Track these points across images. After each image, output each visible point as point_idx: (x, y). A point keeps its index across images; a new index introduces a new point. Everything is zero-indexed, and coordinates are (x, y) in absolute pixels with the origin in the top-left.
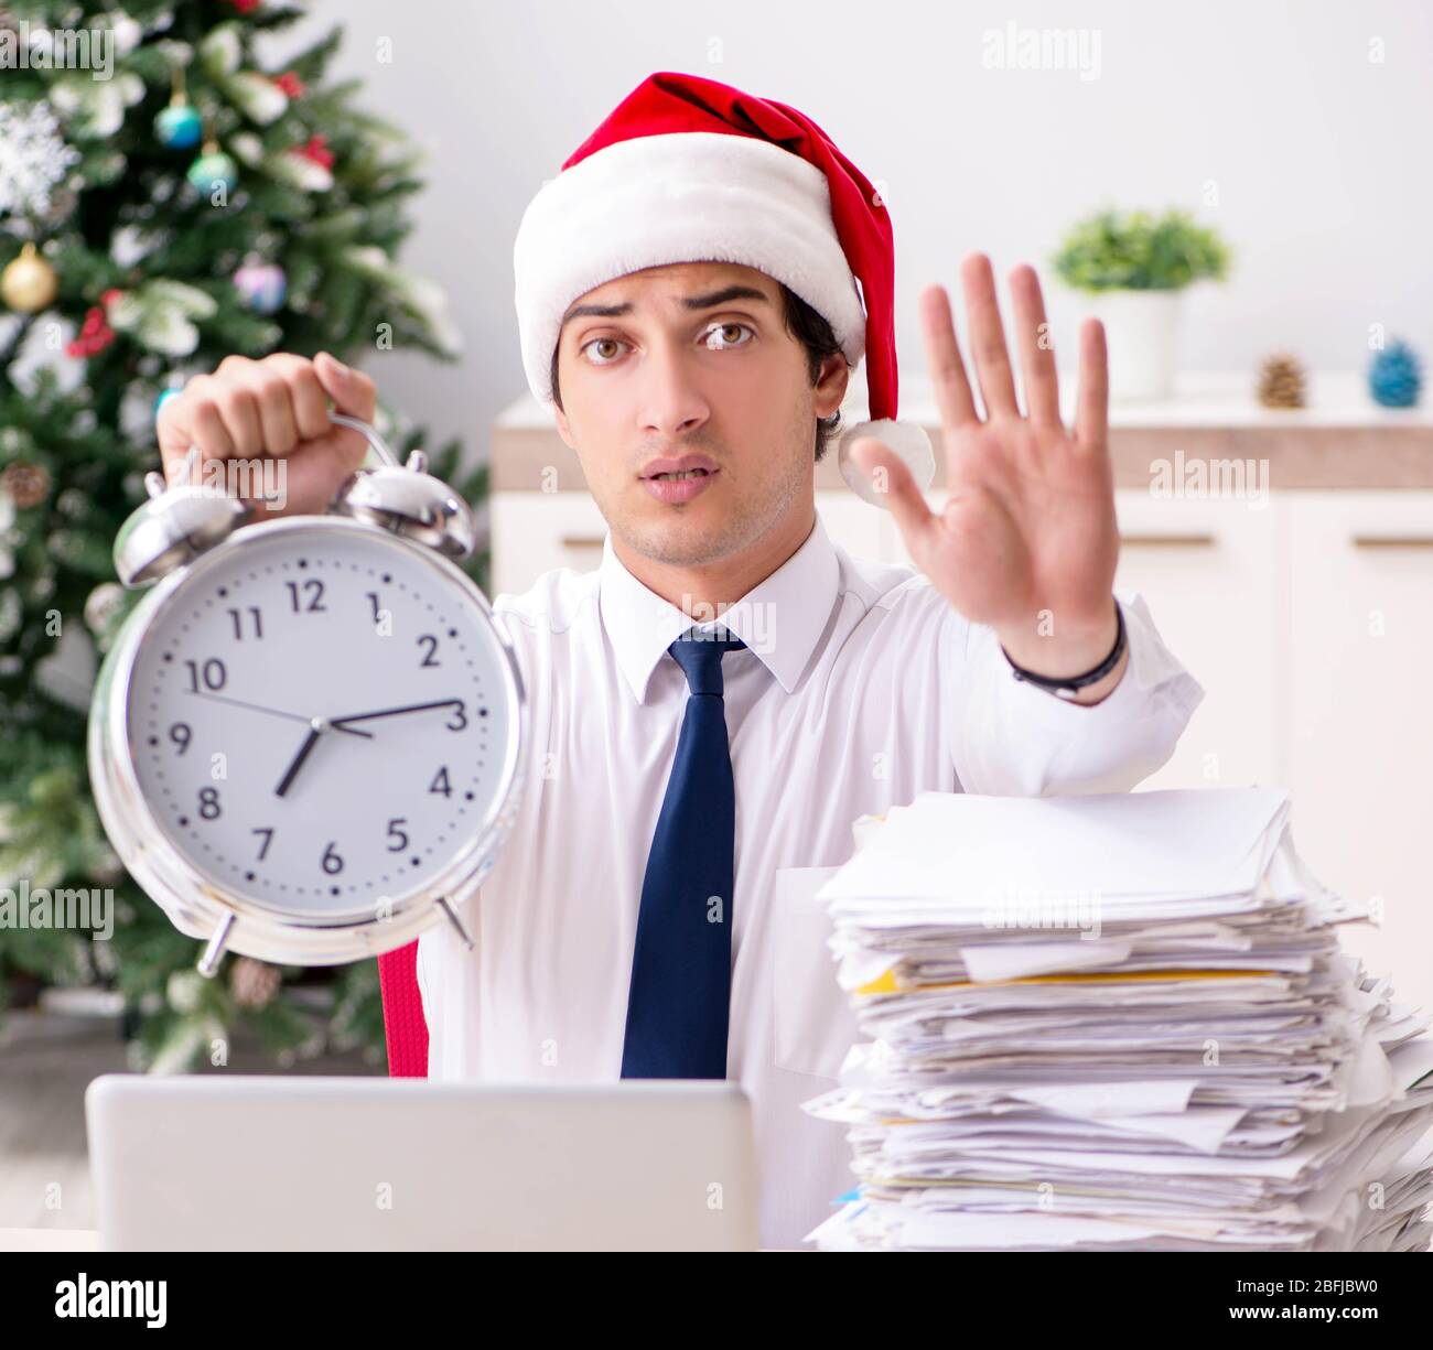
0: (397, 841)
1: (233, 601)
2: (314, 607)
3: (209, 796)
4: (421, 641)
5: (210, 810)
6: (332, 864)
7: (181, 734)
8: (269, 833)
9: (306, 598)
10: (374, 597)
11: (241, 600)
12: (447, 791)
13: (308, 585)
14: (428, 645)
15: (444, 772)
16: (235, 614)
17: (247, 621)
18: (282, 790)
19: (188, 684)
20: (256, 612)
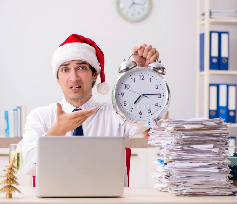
0: (150, 112)
1: (132, 77)
2: (142, 79)
3: (125, 102)
4: (156, 85)
5: (125, 104)
6: (140, 114)
7: (123, 94)
8: (133, 108)
9: (142, 78)
10: (151, 79)
11: (133, 77)
12: (157, 106)
13: (142, 76)
14: (157, 86)
15: (157, 103)
16: (132, 79)
17: (133, 80)
18: (135, 103)
19: (125, 88)
20: (135, 79)
